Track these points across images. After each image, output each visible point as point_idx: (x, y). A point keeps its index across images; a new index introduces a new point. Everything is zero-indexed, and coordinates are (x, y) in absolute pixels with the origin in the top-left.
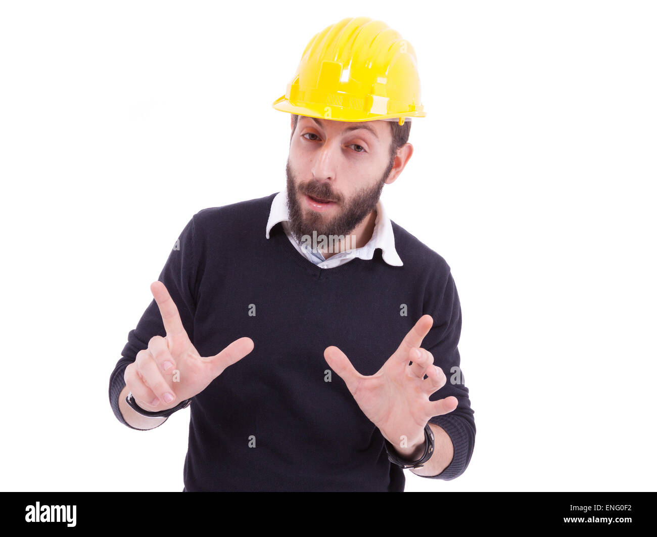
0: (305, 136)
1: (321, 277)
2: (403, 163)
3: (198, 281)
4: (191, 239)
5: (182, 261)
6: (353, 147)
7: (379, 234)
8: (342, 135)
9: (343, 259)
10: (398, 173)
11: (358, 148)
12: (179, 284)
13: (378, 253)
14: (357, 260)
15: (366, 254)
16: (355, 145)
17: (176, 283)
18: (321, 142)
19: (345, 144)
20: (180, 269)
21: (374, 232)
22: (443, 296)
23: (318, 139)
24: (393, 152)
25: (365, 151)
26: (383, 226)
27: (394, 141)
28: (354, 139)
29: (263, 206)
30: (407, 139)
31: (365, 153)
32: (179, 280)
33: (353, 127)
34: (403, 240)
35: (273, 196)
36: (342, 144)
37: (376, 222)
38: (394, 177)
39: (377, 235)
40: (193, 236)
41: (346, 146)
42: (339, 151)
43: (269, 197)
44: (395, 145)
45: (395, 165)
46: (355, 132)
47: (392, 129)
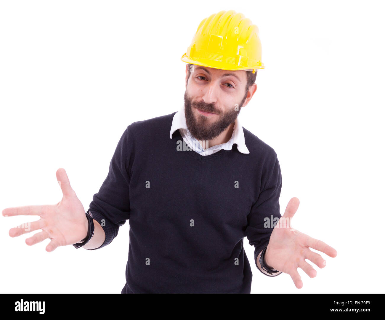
0: (199, 78)
1: (202, 161)
2: (251, 95)
3: (131, 164)
4: (126, 140)
5: (121, 153)
6: (226, 85)
7: (235, 135)
8: (221, 78)
9: (215, 150)
10: (249, 100)
11: (229, 85)
12: (120, 166)
13: (235, 146)
14: (223, 151)
15: (228, 147)
16: (228, 84)
17: (118, 165)
18: (208, 82)
19: (222, 83)
20: (120, 158)
21: (233, 134)
22: (272, 171)
23: (205, 79)
24: (247, 89)
25: (233, 87)
26: (238, 130)
27: (248, 83)
28: (227, 80)
29: (168, 120)
30: (255, 82)
31: (233, 88)
32: (120, 164)
33: (227, 73)
34: (250, 139)
35: (174, 114)
36: (220, 83)
37: (234, 128)
38: (247, 103)
39: (234, 136)
40: (127, 138)
41: (222, 84)
42: (219, 87)
43: (171, 114)
44: (249, 85)
45: (248, 96)
46: (228, 77)
47: (248, 76)
